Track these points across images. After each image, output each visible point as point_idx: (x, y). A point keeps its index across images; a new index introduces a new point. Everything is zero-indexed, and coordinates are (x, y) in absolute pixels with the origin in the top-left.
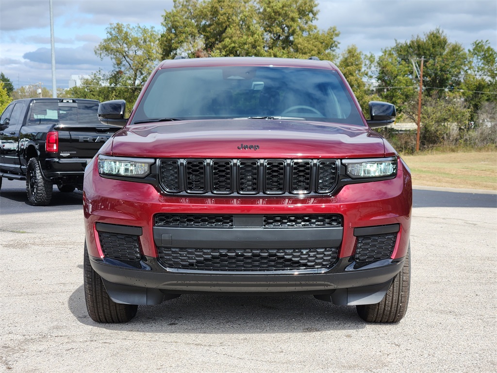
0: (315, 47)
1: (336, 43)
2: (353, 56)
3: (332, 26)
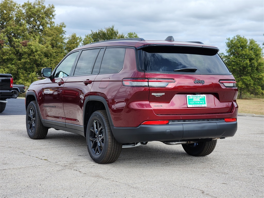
0: (55, 33)
1: (64, 32)
2: (74, 39)
3: (62, 22)
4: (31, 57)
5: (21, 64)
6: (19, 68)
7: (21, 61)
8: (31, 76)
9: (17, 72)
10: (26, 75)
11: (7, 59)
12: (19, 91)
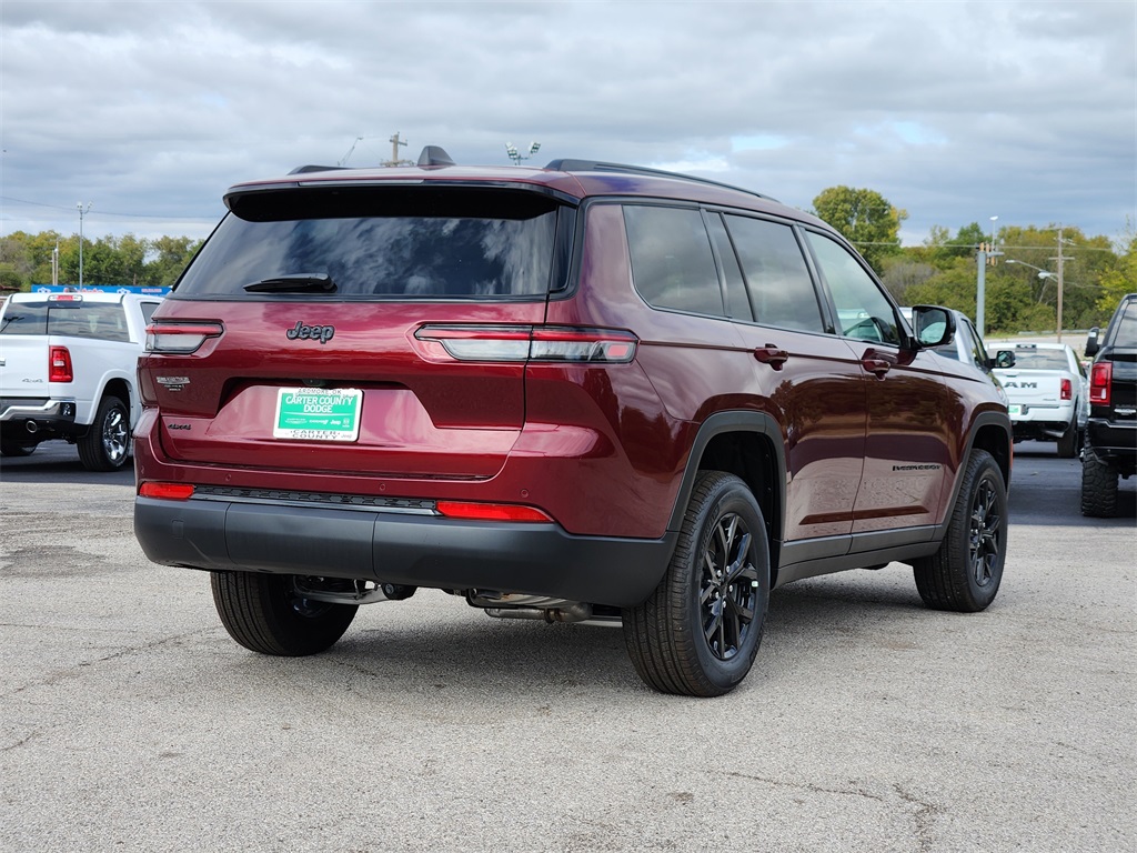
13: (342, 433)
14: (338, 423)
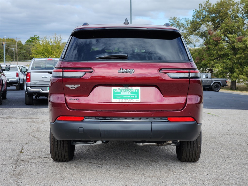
4: (246, 52)
5: (236, 59)
6: (234, 63)
7: (236, 57)
8: (246, 70)
9: (233, 66)
10: (240, 69)
11: (223, 54)
12: (222, 84)
13: (135, 100)
14: (134, 97)
